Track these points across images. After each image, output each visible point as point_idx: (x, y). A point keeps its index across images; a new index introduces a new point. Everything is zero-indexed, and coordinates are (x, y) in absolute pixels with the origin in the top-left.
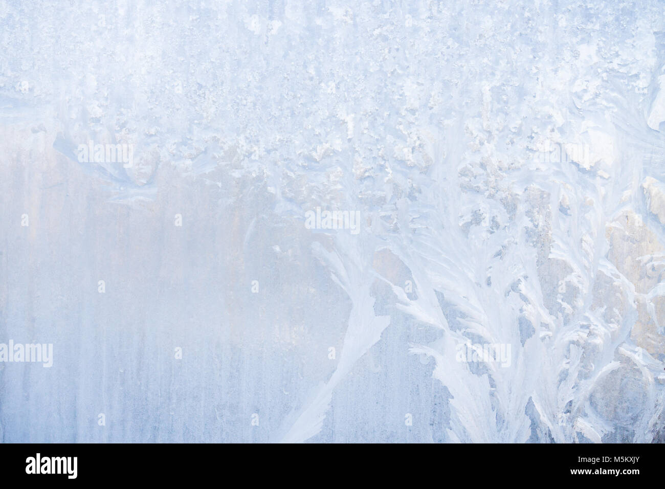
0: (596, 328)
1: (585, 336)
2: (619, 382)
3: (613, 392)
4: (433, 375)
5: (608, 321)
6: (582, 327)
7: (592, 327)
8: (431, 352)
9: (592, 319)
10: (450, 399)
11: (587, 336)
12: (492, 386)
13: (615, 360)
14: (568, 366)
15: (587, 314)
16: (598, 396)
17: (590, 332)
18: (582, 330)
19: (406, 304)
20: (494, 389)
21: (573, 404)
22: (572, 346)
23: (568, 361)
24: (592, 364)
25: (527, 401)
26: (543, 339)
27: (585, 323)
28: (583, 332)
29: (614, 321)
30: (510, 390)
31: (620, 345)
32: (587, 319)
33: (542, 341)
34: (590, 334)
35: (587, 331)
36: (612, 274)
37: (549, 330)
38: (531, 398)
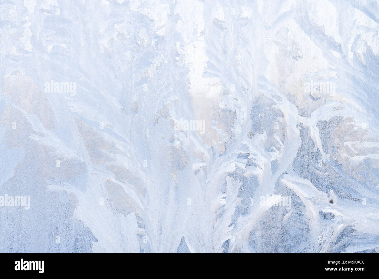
0: (255, 157)
1: (243, 166)
2: (279, 217)
3: (273, 230)
4: (74, 215)
5: (269, 150)
6: (239, 156)
7: (251, 156)
8: (72, 189)
9: (250, 147)
10: (93, 243)
11: (246, 167)
12: (140, 226)
13: (276, 193)
14: (224, 202)
15: (244, 142)
16: (258, 234)
17: (248, 162)
18: (240, 160)
19: (42, 135)
20: (142, 229)
21: (230, 245)
22: (228, 178)
23: (224, 196)
24: (251, 198)
25: (179, 242)
26: (197, 172)
27: (243, 152)
28: (241, 162)
29: (275, 149)
30: (161, 230)
31: (282, 176)
32: (245, 147)
33: (196, 175)
34: (249, 164)
35: (246, 161)
36: (273, 96)
37: (203, 161)
38: (183, 238)
